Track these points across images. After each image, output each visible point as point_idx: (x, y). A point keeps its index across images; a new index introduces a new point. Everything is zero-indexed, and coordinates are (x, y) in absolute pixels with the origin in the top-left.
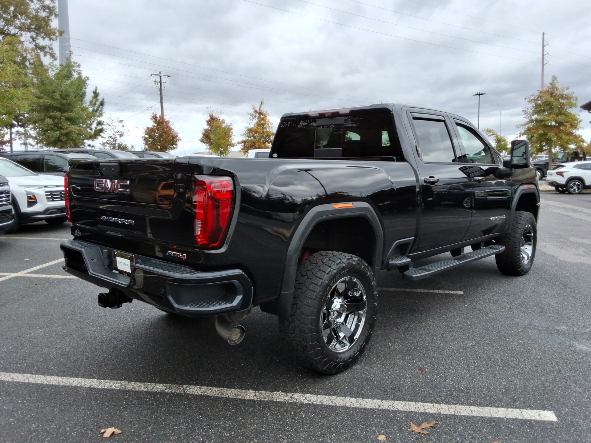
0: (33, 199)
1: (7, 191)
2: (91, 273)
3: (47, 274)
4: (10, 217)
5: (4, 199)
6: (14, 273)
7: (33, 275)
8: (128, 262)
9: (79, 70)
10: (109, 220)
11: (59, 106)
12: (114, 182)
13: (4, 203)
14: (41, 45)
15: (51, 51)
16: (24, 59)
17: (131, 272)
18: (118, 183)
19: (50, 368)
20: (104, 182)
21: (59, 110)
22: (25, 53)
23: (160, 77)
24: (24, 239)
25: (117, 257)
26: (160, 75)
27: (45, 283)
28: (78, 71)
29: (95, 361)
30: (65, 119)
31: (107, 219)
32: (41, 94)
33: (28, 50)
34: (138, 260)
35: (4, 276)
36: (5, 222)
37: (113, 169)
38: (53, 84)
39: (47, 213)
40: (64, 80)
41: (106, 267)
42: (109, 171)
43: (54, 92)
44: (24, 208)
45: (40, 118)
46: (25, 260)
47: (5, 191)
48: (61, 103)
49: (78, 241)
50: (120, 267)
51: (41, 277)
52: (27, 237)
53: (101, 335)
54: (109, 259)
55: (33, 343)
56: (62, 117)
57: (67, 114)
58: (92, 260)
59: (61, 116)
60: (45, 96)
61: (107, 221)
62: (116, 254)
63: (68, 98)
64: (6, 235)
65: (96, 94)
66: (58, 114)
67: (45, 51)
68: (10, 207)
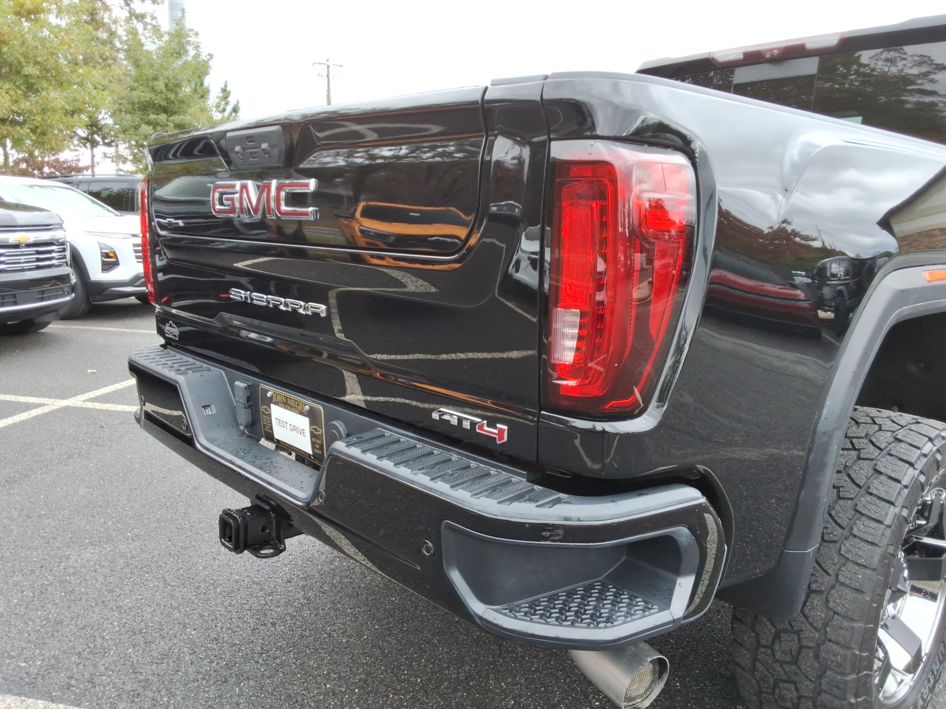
0: (111, 257)
1: (60, 241)
2: (201, 444)
3: (127, 404)
4: (66, 289)
5: (54, 255)
6: (63, 399)
7: (98, 406)
8: (304, 422)
9: (197, 43)
10: (252, 299)
11: (164, 103)
12: (269, 187)
13: (54, 262)
14: (138, 11)
15: (154, 22)
16: (112, 34)
17: (311, 452)
18: (279, 188)
19: (97, 681)
20: (238, 188)
21: (165, 110)
22: (114, 25)
23: (328, 67)
24: (94, 331)
25: (272, 406)
26: (328, 63)
27: (120, 423)
28: (195, 44)
29: (211, 662)
30: (174, 127)
31: (246, 298)
32: (134, 82)
33: (119, 21)
34: (335, 423)
35: (43, 405)
36: (56, 297)
37: (264, 146)
38: (153, 66)
39: (137, 283)
40: (172, 59)
41: (242, 428)
42: (251, 153)
43: (155, 79)
44: (96, 274)
45: (132, 124)
46: (89, 371)
47: (57, 241)
48: (167, 99)
49: (172, 353)
50: (279, 433)
51: (113, 409)
52: (101, 326)
53: (229, 571)
54: (250, 407)
55: (69, 587)
56: (169, 123)
57: (177, 118)
58: (205, 407)
59: (167, 120)
60: (141, 87)
61: (245, 303)
62: (271, 398)
63: (178, 90)
64: (61, 321)
65: (225, 93)
66: (163, 117)
67: (146, 22)
68: (67, 270)
